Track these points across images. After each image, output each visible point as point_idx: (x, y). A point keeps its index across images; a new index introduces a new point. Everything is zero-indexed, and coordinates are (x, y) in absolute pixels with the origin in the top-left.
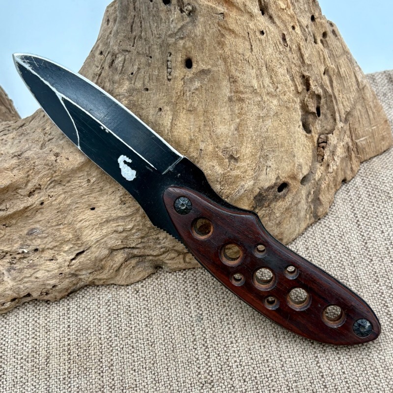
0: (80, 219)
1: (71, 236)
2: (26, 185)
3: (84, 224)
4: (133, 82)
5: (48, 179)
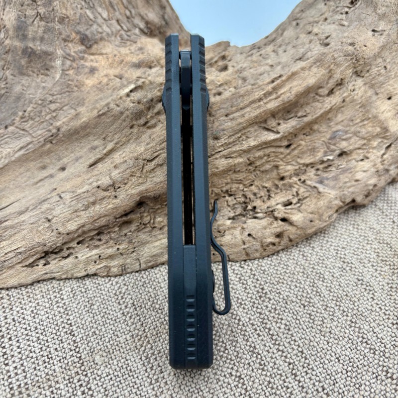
2: (328, 83)
3: (387, 115)
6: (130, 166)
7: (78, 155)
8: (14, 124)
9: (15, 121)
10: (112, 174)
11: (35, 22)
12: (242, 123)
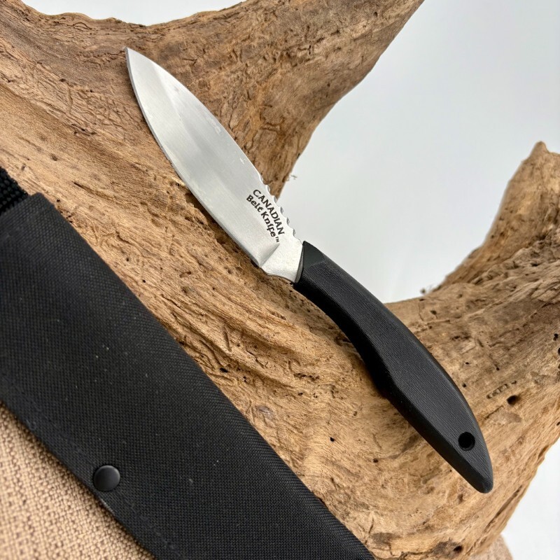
0: (317, 440)
1: (297, 449)
2: (306, 366)
3: (316, 448)
4: (462, 370)
5: (331, 380)
6: (102, 221)
7: (80, 166)
8: (72, 86)
9: (75, 87)
10: (81, 208)
11: (185, 61)
12: (217, 308)
